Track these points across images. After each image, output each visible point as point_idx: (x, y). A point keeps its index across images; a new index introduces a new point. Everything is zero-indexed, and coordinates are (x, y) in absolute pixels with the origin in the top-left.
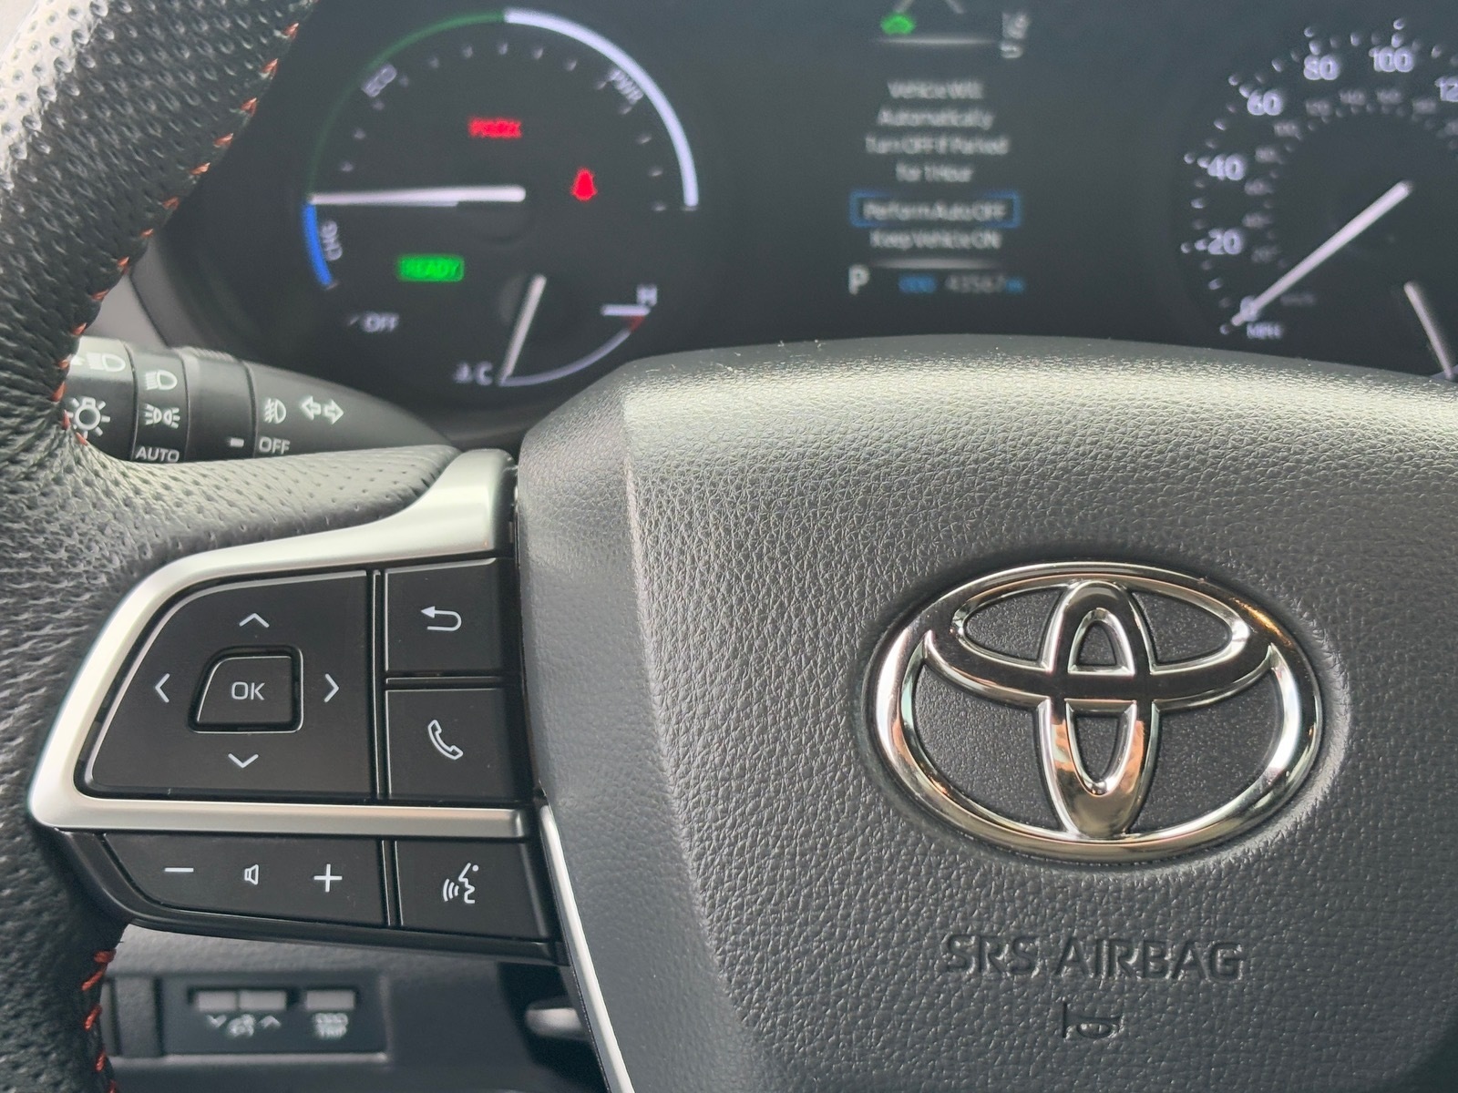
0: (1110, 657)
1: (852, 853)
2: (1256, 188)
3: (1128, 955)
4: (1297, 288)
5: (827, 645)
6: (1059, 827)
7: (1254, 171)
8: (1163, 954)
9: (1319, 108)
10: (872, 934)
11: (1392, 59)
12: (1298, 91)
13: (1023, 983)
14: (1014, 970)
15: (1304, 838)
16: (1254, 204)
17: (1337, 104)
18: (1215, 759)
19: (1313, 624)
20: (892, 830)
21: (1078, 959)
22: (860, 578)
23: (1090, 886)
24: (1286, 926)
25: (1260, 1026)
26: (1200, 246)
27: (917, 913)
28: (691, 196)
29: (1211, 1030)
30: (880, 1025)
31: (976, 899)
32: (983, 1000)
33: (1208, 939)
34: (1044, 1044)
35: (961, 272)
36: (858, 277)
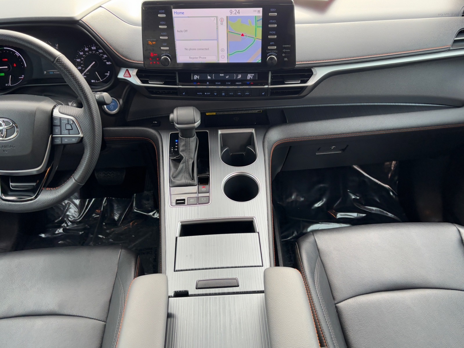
2: (82, 62)
3: (7, 146)
4: (87, 72)
7: (81, 60)
8: (9, 146)
9: (87, 53)
12: (85, 52)
16: (82, 64)
17: (89, 53)
21: (4, 147)
23: (3, 142)
24: (18, 144)
25: (17, 151)
28: (26, 66)
29: (14, 151)
33: (12, 145)
35: (55, 71)
36: (45, 72)
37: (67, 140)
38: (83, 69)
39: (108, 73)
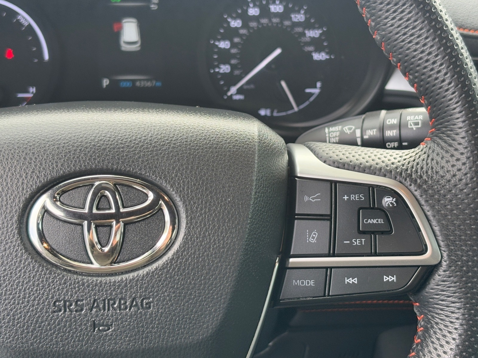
0: (108, 207)
1: (20, 276)
2: (234, 51)
3: (114, 303)
4: (248, 83)
5: (11, 207)
6: (92, 263)
7: (233, 45)
8: (126, 303)
9: (253, 24)
10: (28, 302)
11: (276, 8)
13: (80, 315)
14: (76, 311)
15: (171, 262)
16: (234, 56)
18: (142, 238)
19: (174, 193)
20: (34, 267)
21: (98, 306)
22: (23, 183)
23: (101, 282)
24: (166, 291)
25: (159, 324)
26: (217, 70)
27: (43, 294)
28: (46, 57)
29: (143, 326)
30: (32, 331)
31: (63, 288)
32: (66, 321)
33: (140, 297)
34: (87, 335)
35: (140, 80)
36: (106, 82)
37: (355, 281)
38: (237, 72)
39: (315, 87)
